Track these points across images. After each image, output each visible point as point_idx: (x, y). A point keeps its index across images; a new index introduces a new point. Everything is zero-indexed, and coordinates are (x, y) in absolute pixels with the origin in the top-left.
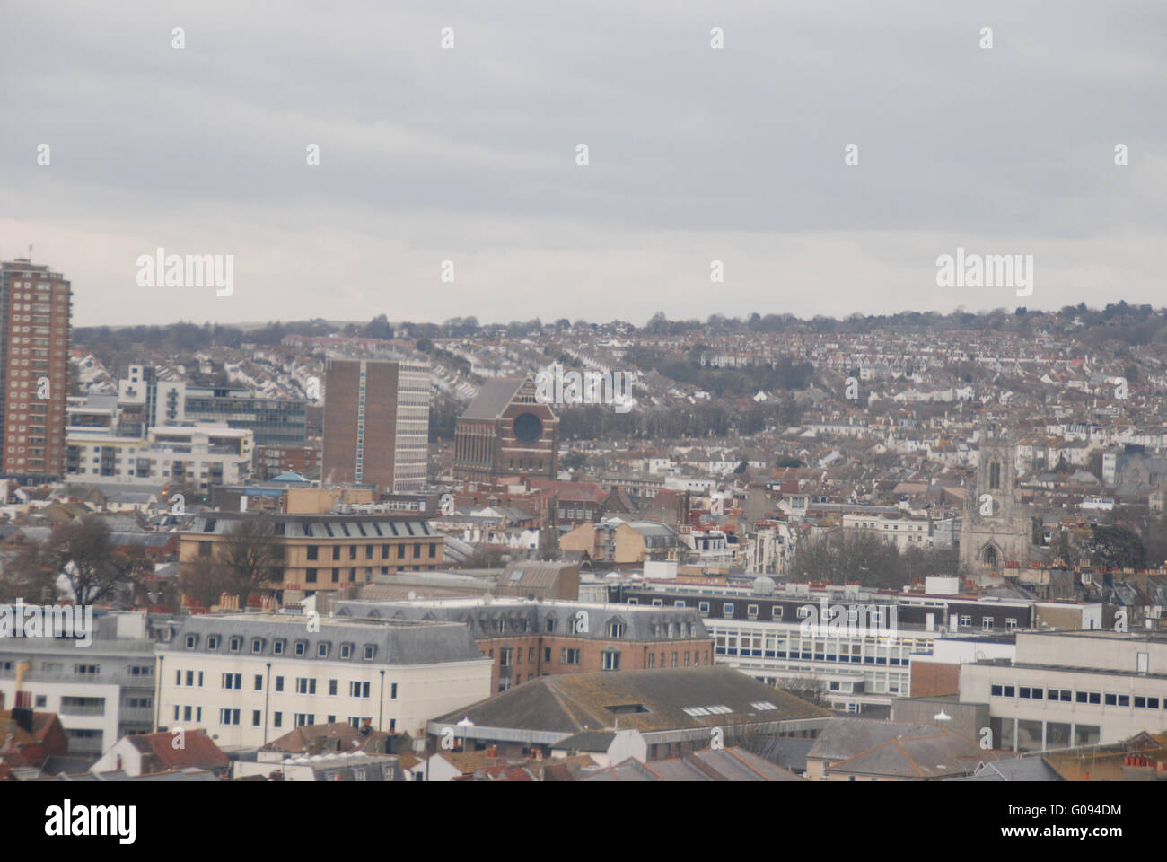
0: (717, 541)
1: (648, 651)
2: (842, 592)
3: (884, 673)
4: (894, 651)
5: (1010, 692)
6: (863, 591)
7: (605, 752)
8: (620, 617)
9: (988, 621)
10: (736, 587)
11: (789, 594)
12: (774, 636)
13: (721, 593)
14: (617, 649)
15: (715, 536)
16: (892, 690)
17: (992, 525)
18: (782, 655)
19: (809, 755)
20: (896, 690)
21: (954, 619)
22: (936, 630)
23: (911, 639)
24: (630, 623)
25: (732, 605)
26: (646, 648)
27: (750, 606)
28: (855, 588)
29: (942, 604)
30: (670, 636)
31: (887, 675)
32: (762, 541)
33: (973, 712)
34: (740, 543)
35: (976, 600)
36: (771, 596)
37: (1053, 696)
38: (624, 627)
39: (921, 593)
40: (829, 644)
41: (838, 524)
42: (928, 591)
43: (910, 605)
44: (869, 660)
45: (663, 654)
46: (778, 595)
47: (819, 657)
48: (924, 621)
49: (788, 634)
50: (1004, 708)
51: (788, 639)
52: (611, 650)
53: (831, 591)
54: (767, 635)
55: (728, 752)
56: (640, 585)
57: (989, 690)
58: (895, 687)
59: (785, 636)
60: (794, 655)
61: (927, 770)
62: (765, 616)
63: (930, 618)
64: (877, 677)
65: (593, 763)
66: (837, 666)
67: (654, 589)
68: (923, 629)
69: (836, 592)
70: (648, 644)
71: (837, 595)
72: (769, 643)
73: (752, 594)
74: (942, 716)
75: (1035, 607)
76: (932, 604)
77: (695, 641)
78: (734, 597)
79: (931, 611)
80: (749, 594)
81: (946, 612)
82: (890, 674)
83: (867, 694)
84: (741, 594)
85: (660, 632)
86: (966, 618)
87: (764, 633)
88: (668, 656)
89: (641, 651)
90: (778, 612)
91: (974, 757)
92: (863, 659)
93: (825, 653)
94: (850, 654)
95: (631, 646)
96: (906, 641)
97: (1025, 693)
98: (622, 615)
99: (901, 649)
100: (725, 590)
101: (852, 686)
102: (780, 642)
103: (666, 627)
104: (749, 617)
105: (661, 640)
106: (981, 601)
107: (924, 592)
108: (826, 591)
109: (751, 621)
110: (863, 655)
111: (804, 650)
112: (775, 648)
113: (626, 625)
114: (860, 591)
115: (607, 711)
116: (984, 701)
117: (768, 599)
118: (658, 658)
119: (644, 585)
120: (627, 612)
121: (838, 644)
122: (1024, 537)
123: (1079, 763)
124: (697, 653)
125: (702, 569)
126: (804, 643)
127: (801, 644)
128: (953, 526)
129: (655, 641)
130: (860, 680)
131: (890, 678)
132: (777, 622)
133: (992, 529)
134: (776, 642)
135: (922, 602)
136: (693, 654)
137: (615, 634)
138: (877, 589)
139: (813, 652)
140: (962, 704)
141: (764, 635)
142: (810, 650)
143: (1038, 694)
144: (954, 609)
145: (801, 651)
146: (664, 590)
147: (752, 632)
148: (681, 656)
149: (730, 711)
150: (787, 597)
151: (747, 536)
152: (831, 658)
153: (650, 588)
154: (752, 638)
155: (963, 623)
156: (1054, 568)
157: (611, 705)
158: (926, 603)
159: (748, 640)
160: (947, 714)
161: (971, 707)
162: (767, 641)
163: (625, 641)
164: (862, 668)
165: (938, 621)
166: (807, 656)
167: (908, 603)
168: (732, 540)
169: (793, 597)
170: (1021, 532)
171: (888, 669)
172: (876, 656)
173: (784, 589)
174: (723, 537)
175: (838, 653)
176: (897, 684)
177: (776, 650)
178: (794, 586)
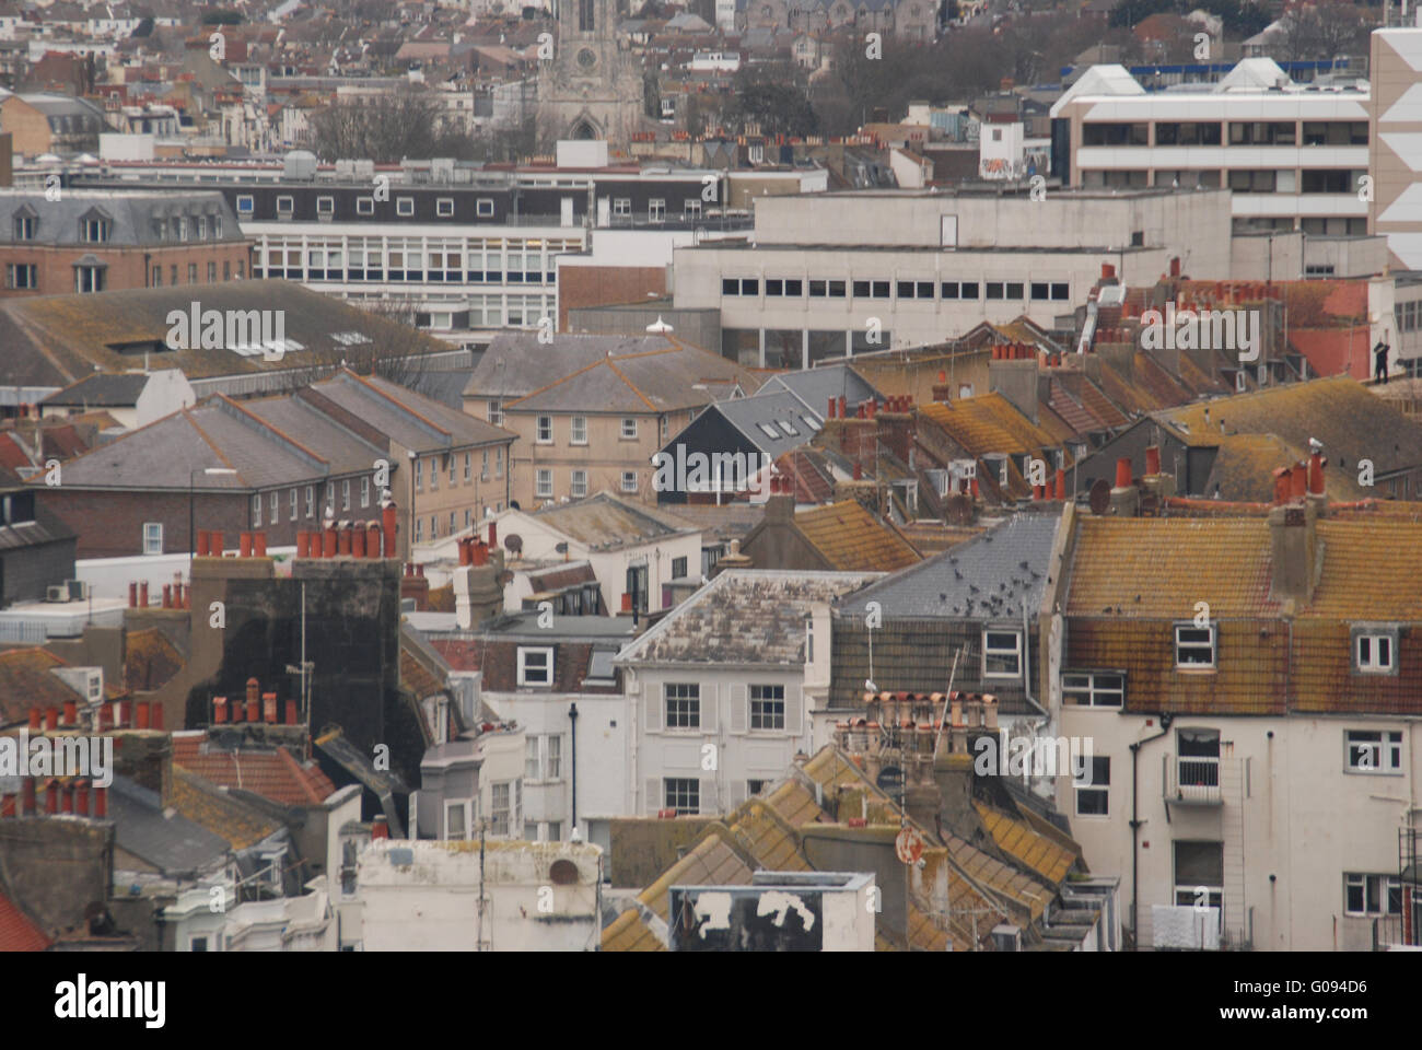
0: (164, 122)
1: (150, 262)
2: (428, 170)
3: (500, 296)
4: (514, 261)
5: (751, 287)
6: (461, 168)
7: (133, 405)
8: (101, 206)
9: (657, 205)
10: (255, 169)
11: (341, 177)
12: (321, 245)
13: (231, 179)
14: (100, 261)
15: (160, 114)
16: (512, 321)
17: (585, 89)
18: (335, 275)
19: (466, 392)
20: (519, 321)
21: (604, 206)
22: (577, 223)
23: (539, 240)
24: (118, 217)
25: (251, 197)
26: (147, 257)
27: (279, 198)
28: (448, 163)
29: (586, 183)
30: (184, 238)
31: (504, 299)
32: (229, 123)
33: (696, 322)
34: (199, 125)
35: (638, 173)
36: (312, 180)
37: (817, 289)
38: (109, 224)
39: (551, 167)
40: (409, 255)
41: (327, 102)
42: (561, 164)
43: (535, 186)
44: (475, 276)
45: (174, 267)
46: (324, 179)
47: (396, 276)
48: (557, 211)
49: (345, 241)
50: (742, 313)
51: (344, 250)
52: (89, 263)
53: (408, 169)
54: (310, 245)
55: (363, 383)
56: (98, 171)
57: (719, 287)
58: (515, 316)
59: (340, 245)
60: (356, 275)
61: (660, 401)
62: (305, 214)
63: (567, 206)
64: (488, 303)
65: (117, 424)
66: (425, 289)
67: (119, 176)
68: (557, 223)
69: (416, 170)
70: (151, 251)
71: (419, 175)
72: (314, 258)
73: (282, 179)
74: (658, 326)
75: (729, 180)
76: (570, 183)
77: (222, 245)
78: (253, 186)
79: (567, 194)
80: (276, 180)
81: (592, 195)
82: (509, 296)
83: (473, 330)
84: (263, 179)
85: (167, 231)
86: (622, 203)
87: (305, 241)
88: (183, 270)
89: (140, 261)
90: (326, 206)
91: (726, 381)
92: (465, 277)
93: (405, 268)
94: (445, 268)
95: (123, 254)
96: (530, 243)
97: (774, 287)
98: (105, 206)
99: (524, 258)
100: (237, 174)
101: (451, 317)
102: (331, 254)
103: (176, 221)
104: (280, 217)
105: (169, 244)
106: (646, 175)
107: (556, 164)
108: (402, 170)
109: (282, 222)
110: (464, 269)
111: (370, 265)
112: (325, 265)
113: (112, 222)
114: (455, 168)
115: (109, 352)
116: (713, 304)
117: (309, 186)
118: (167, 273)
119: (104, 171)
120: (113, 200)
121: (425, 252)
122: (635, 105)
123: (904, 371)
124: (227, 264)
125: (183, 150)
126: (370, 254)
127: (365, 256)
128: (523, 92)
129: (161, 246)
130: (463, 307)
131: (509, 303)
132: (325, 222)
133: (585, 95)
134: (325, 256)
135: (553, 180)
136: (220, 267)
137: (94, 236)
138: (483, 164)
139: (385, 268)
140: (680, 311)
141: (305, 245)
142: (380, 265)
143: (794, 288)
144: (604, 190)
145: (366, 268)
146: (137, 178)
147: (285, 240)
148: (202, 269)
149: (300, 347)
150: (339, 181)
151: (205, 115)
152: (415, 276)
153: (113, 176)
154: (285, 250)
155: (619, 210)
156: (708, 140)
157: (115, 341)
158: (560, 182)
159: (281, 253)
160: (665, 322)
161: (693, 315)
162: (311, 253)
163: (112, 247)
164: (464, 290)
165: (581, 208)
166: (375, 275)
167: (531, 182)
168: (186, 121)
169: (348, 181)
170: (631, 98)
171: (504, 289)
172: (485, 270)
173: (333, 170)
174: (172, 116)
175: (425, 267)
176: (520, 312)
177: (325, 268)
178: (350, 163)
